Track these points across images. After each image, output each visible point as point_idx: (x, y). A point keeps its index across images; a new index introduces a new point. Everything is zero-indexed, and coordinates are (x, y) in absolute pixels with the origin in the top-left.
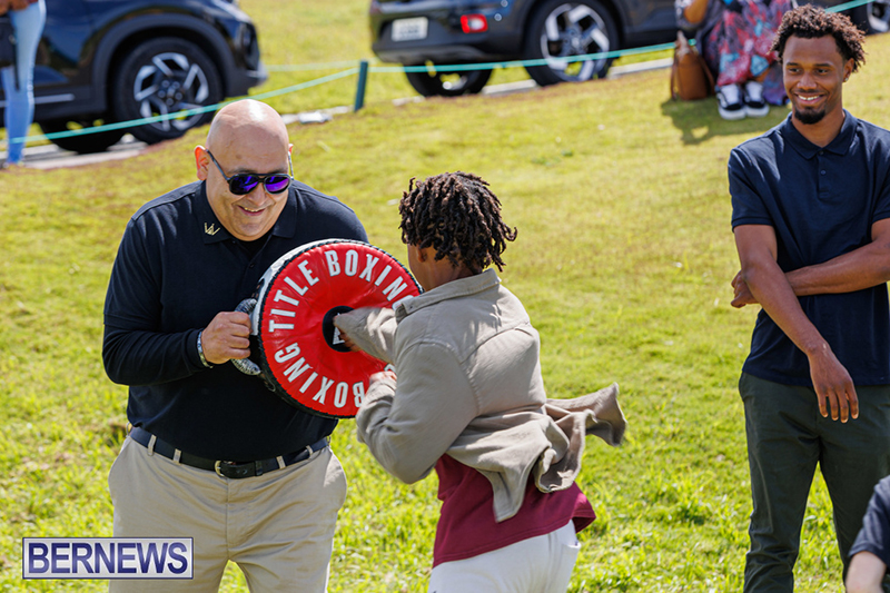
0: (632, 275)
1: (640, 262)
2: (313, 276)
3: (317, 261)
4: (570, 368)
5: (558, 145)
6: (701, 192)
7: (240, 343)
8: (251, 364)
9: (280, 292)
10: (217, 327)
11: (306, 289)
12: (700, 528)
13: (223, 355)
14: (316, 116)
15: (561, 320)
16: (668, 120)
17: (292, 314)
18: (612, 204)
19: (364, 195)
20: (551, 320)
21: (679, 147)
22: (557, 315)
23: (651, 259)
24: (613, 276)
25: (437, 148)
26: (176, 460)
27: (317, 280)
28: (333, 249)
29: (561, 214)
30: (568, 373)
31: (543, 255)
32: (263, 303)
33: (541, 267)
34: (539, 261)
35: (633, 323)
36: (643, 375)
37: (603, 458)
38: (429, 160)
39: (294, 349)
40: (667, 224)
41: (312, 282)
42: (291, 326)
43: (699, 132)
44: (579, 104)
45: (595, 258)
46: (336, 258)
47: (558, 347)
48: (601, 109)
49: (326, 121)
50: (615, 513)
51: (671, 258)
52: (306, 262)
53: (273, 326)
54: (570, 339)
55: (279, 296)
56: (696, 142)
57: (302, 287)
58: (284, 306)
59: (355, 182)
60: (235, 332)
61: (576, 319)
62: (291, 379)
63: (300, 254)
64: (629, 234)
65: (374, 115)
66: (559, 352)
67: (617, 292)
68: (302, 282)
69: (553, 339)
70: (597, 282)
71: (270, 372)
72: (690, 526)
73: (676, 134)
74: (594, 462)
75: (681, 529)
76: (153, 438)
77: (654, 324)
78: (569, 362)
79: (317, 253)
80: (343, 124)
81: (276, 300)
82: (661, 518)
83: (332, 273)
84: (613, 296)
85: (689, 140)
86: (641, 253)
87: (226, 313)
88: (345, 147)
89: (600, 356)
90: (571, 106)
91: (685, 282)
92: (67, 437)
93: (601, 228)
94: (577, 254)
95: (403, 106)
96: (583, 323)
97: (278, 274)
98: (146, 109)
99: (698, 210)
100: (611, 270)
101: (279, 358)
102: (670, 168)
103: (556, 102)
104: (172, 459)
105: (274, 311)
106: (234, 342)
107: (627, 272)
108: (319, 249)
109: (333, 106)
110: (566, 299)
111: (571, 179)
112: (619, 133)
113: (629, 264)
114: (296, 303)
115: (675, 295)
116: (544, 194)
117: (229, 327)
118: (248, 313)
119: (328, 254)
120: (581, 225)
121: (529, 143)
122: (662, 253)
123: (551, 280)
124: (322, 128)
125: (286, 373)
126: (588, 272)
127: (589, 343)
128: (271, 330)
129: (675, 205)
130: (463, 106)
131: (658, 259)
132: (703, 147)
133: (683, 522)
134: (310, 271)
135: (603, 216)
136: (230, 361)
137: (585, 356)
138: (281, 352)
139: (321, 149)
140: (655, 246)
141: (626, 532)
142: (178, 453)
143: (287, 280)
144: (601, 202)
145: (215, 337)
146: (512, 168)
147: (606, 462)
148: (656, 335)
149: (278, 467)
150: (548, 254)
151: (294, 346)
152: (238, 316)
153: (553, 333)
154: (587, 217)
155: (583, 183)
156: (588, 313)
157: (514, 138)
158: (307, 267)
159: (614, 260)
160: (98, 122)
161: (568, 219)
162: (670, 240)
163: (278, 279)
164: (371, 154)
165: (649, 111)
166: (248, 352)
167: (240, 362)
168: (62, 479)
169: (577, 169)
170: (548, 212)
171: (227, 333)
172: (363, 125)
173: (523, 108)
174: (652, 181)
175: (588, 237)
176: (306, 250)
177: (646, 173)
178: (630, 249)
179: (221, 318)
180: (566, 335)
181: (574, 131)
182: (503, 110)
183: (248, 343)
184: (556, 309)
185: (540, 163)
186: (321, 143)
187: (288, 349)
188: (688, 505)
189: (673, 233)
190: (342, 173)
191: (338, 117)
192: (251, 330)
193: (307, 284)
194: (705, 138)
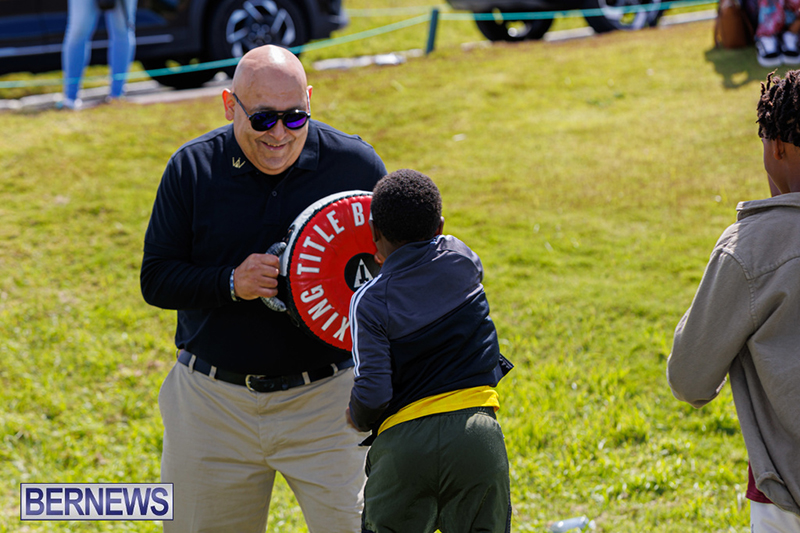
0: (675, 207)
1: (682, 196)
2: (339, 225)
3: (343, 211)
4: (616, 291)
5: (611, 88)
6: (740, 133)
7: (269, 283)
8: (278, 301)
9: (308, 238)
10: (249, 268)
11: (332, 236)
12: (732, 439)
13: (253, 293)
14: (391, 59)
15: (609, 248)
16: (710, 67)
17: (318, 259)
18: (658, 142)
19: (433, 131)
20: (600, 247)
21: (719, 91)
22: (605, 243)
23: (693, 192)
24: (657, 207)
25: (499, 89)
26: (212, 376)
27: (342, 229)
28: (358, 201)
29: (612, 151)
30: (615, 295)
31: (594, 187)
32: (293, 247)
33: (592, 199)
34: (590, 193)
35: (674, 251)
36: (683, 298)
37: (644, 374)
38: (493, 100)
39: (318, 291)
40: (707, 162)
41: (338, 230)
42: (316, 270)
43: (739, 78)
44: (631, 51)
45: (643, 192)
46: (361, 210)
47: (606, 271)
48: (650, 55)
49: (399, 64)
50: (654, 423)
51: (711, 192)
52: (333, 213)
53: (301, 269)
54: (617, 265)
55: (308, 242)
56: (735, 87)
57: (329, 235)
58: (311, 251)
59: (425, 118)
60: (266, 273)
61: (624, 247)
62: (314, 318)
63: (329, 204)
64: (673, 170)
65: (444, 58)
66: (607, 276)
67: (661, 222)
68: (329, 230)
69: (602, 264)
70: (642, 213)
71: (295, 310)
72: (722, 436)
73: (717, 79)
74: (636, 376)
75: (713, 440)
76: (194, 357)
77: (694, 252)
78: (616, 285)
79: (345, 204)
80: (416, 66)
81: (305, 245)
82: (696, 429)
83: (357, 223)
84: (657, 226)
85: (729, 85)
86: (683, 187)
87: (258, 255)
88: (416, 87)
89: (643, 280)
90: (622, 52)
91: (723, 214)
92: (158, 347)
93: (648, 164)
94: (625, 187)
95: (470, 50)
96: (629, 251)
97: (307, 222)
98: (237, 50)
99: (737, 149)
100: (656, 202)
101: (305, 298)
102: (712, 110)
103: (610, 49)
104: (208, 375)
105: (303, 256)
106: (264, 282)
107: (670, 204)
108: (346, 200)
109: (408, 49)
110: (614, 227)
111: (621, 119)
112: (665, 77)
113: (673, 196)
114: (322, 249)
115: (713, 226)
116: (596, 132)
117: (260, 268)
118: (278, 255)
119: (354, 206)
120: (630, 162)
121: (584, 85)
122: (702, 187)
123: (600, 210)
124: (396, 69)
125: (310, 312)
126: (635, 204)
127: (633, 268)
128: (299, 273)
129: (715, 144)
130: (525, 51)
131: (699, 192)
132: (742, 92)
133: (716, 431)
134: (337, 221)
135: (650, 153)
136: (259, 299)
137: (631, 280)
138: (306, 293)
139: (394, 89)
140: (696, 182)
141: (664, 441)
142: (214, 369)
143: (316, 228)
144: (648, 141)
145: (247, 276)
146: (568, 108)
147: (647, 377)
148: (695, 262)
149: (304, 383)
150: (599, 187)
151: (319, 288)
152: (269, 258)
153: (601, 259)
154: (635, 154)
155: (633, 123)
156: (634, 241)
157: (569, 80)
158: (335, 217)
159: (659, 193)
160: (194, 60)
161: (618, 155)
162: (710, 176)
163: (308, 227)
164: (440, 93)
165: (694, 58)
166: (276, 291)
167: (268, 299)
168: (153, 384)
169: (627, 110)
170: (599, 149)
171: (259, 273)
172: (433, 67)
173: (579, 53)
174: (695, 122)
175: (636, 172)
176: (335, 201)
177: (691, 114)
178: (673, 184)
179: (253, 259)
180: (614, 261)
181: (625, 75)
182: (561, 56)
183: (276, 283)
184: (605, 237)
185: (593, 103)
186: (395, 83)
187: (313, 290)
188: (721, 418)
189: (714, 169)
190: (414, 111)
191: (410, 60)
192: (281, 270)
193: (333, 232)
194: (745, 83)
